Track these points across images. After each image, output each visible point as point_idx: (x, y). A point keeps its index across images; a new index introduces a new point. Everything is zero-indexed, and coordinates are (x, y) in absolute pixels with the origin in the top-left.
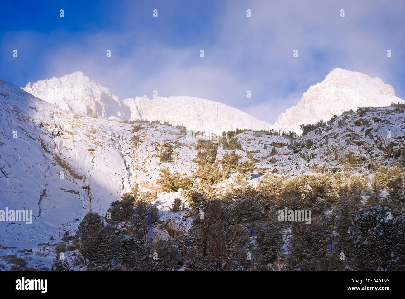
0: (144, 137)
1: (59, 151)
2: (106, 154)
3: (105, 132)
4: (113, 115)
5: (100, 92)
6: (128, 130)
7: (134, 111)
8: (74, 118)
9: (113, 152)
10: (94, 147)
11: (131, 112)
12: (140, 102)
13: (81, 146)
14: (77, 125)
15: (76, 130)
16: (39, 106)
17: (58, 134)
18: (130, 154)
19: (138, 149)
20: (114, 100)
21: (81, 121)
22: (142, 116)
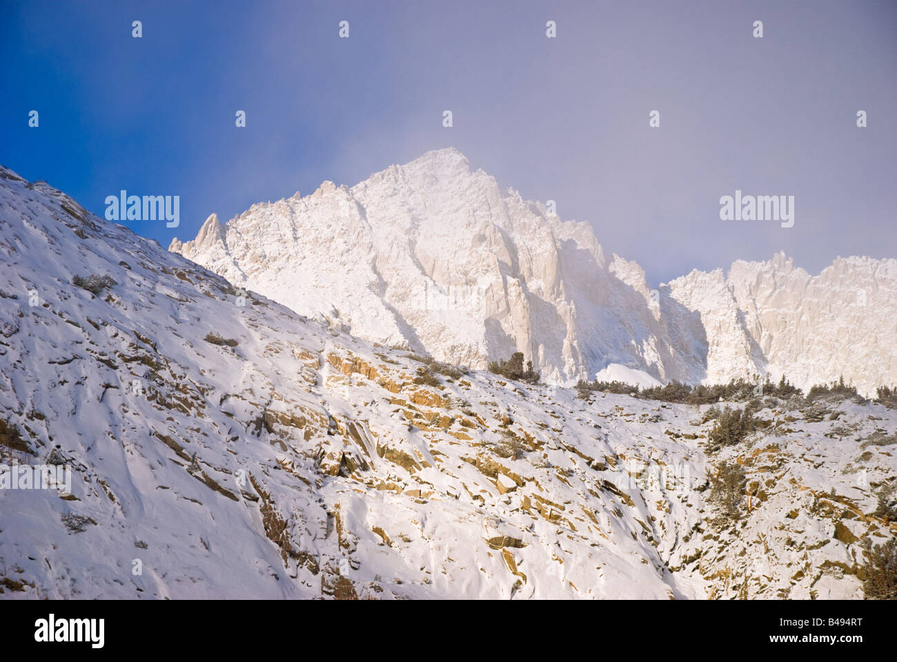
0: (771, 469)
1: (346, 551)
2: (580, 559)
3: (573, 450)
4: (618, 362)
5: (548, 245)
6: (688, 437)
7: (725, 338)
8: (418, 382)
9: (614, 549)
10: (517, 524)
11: (709, 339)
12: (753, 291)
13: (457, 525)
14: (437, 421)
15: (428, 442)
16: (252, 331)
17: (346, 466)
18: (703, 562)
19: (744, 533)
20: (620, 284)
21: (454, 395)
22: (766, 361)
